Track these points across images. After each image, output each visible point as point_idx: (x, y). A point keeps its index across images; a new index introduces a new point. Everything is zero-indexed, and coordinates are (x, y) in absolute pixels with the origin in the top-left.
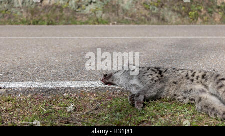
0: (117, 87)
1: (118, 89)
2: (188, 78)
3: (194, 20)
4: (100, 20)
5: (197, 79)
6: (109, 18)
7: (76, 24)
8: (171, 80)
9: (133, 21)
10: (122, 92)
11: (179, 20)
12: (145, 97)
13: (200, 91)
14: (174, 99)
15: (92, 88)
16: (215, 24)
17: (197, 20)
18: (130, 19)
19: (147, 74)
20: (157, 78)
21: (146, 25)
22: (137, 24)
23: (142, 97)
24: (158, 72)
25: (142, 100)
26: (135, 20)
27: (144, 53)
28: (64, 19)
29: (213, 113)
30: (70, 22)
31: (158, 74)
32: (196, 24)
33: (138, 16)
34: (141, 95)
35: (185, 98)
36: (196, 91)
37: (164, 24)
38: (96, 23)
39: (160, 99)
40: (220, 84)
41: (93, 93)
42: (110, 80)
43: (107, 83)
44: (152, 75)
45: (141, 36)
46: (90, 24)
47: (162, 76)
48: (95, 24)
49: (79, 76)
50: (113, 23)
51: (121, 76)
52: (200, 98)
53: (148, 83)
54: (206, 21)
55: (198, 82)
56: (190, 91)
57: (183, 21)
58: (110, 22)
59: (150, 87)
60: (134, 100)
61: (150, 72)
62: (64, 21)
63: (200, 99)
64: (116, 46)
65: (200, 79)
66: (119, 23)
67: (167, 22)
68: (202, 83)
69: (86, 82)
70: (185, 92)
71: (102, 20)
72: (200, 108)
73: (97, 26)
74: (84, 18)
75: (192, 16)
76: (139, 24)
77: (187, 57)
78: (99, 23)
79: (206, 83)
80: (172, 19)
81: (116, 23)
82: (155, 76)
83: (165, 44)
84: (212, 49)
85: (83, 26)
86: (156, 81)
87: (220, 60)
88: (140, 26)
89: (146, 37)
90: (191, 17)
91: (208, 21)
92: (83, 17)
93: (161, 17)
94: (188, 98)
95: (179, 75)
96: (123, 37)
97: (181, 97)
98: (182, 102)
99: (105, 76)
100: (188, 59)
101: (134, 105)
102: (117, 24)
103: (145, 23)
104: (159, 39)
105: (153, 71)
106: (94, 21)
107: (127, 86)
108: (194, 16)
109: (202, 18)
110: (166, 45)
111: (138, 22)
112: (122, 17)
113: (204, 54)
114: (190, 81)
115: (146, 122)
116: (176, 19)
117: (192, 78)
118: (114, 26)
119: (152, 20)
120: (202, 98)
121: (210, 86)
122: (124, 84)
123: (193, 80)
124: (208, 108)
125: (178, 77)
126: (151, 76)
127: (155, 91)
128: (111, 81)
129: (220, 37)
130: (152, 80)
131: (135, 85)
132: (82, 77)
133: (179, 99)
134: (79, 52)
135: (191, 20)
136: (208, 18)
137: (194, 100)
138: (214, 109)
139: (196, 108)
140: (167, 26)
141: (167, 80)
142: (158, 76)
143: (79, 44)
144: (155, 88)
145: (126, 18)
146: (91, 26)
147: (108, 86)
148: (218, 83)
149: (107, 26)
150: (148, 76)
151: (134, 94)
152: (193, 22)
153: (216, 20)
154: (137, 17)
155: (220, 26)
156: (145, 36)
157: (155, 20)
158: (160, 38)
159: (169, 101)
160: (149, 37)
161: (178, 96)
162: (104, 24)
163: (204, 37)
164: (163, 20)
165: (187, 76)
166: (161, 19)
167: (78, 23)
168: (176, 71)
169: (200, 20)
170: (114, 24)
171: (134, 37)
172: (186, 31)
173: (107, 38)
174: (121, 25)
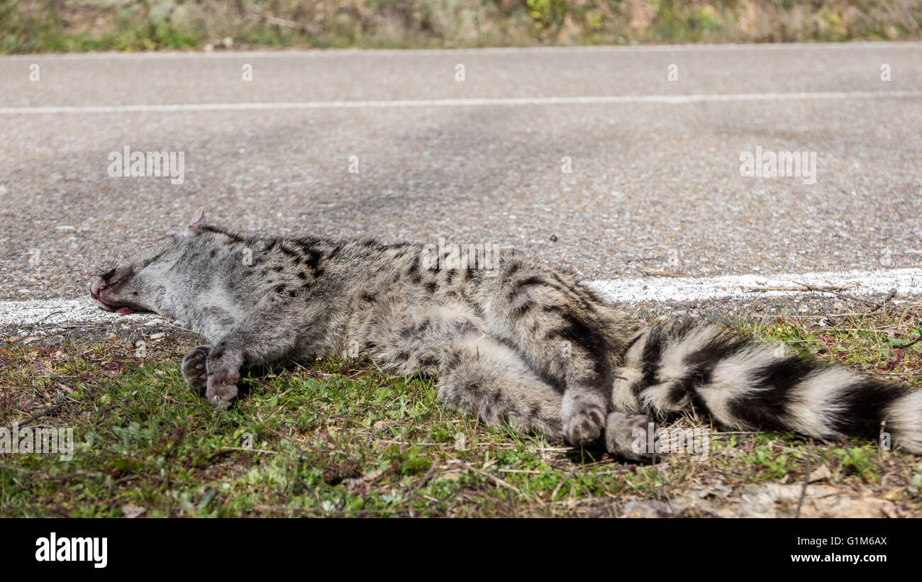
0: (152, 321)
1: (156, 329)
2: (417, 280)
3: (547, 25)
4: (161, 32)
5: (449, 280)
6: (200, 25)
7: (60, 48)
8: (354, 288)
9: (303, 31)
10: (171, 339)
11: (487, 27)
12: (246, 357)
13: (458, 327)
14: (367, 361)
15: (51, 326)
16: (627, 43)
17: (561, 23)
18: (292, 24)
19: (260, 267)
20: (297, 283)
21: (353, 51)
22: (316, 45)
23: (232, 361)
24: (306, 258)
25: (233, 372)
26: (311, 28)
27: (304, 173)
28: (13, 31)
29: (496, 411)
30: (38, 42)
31: (302, 267)
32: (554, 40)
33: (325, 12)
34: (229, 353)
35: (404, 356)
36: (444, 329)
37: (426, 46)
38: (147, 42)
39: (309, 363)
40: (520, 301)
41: (53, 349)
42: (126, 295)
43: (113, 307)
44: (279, 269)
45: (321, 97)
46: (122, 50)
47: (318, 274)
48: (143, 48)
49: (11, 280)
50: (218, 42)
51: (166, 275)
52: (457, 355)
53: (263, 302)
54: (595, 31)
55: (453, 294)
56: (422, 328)
57: (504, 31)
58: (205, 38)
59: (268, 318)
60: (203, 370)
61: (275, 257)
62: (11, 39)
63: (456, 360)
64: (203, 146)
65: (458, 281)
66: (242, 41)
67: (440, 35)
68: (464, 296)
69: (34, 302)
70: (406, 333)
71: (171, 32)
72: (451, 394)
73: (150, 55)
74: (100, 21)
75: (541, 10)
76: (324, 46)
77: (470, 187)
78: (159, 44)
79: (478, 298)
80: (459, 22)
81: (228, 41)
82: (292, 275)
83: (401, 132)
84: (581, 149)
85: (93, 56)
86: (292, 294)
87: (594, 195)
88: (330, 53)
89: (338, 104)
90: (536, 15)
91: (602, 30)
92: (94, 19)
93: (418, 16)
94: (414, 355)
95: (382, 269)
96: (244, 106)
97: (389, 353)
98: (393, 371)
99: (107, 277)
100: (470, 194)
101: (203, 393)
102: (236, 47)
103: (351, 41)
104: (385, 111)
105: (287, 252)
106: (138, 36)
107: (191, 314)
108: (547, 11)
109: (580, 19)
110: (405, 138)
111: (322, 39)
112: (256, 18)
113: (543, 172)
114: (421, 292)
115: (234, 456)
116: (477, 22)
117: (429, 277)
118: (221, 55)
119: (380, 29)
120: (462, 357)
121: (487, 307)
122: (179, 309)
123: (432, 287)
124: (478, 395)
125: (381, 277)
126: (274, 275)
127: (287, 335)
128: (130, 298)
129: (627, 99)
130: (280, 289)
131: (215, 311)
132: (23, 284)
133: (383, 362)
134: (43, 176)
135: (538, 26)
136: (604, 19)
137: (436, 363)
138: (497, 397)
139: (440, 395)
140: (437, 52)
141: (336, 287)
142: (302, 276)
143: (49, 138)
144: (287, 321)
145: (272, 20)
146: (127, 56)
147: (117, 316)
148: (512, 296)
149: (191, 55)
150: (264, 273)
151: (207, 350)
152: (544, 34)
153: (635, 23)
154: (319, 17)
155: (644, 49)
156: (334, 99)
157: (391, 28)
158: (396, 103)
159: (344, 372)
160: (350, 104)
161: (379, 351)
162: (177, 47)
163: (566, 100)
164: (426, 26)
165: (414, 269)
166: (417, 25)
167: (70, 44)
168: (376, 253)
169: (572, 27)
170: (221, 47)
171: (287, 105)
172: (503, 76)
173: (175, 108)
174: (250, 49)
